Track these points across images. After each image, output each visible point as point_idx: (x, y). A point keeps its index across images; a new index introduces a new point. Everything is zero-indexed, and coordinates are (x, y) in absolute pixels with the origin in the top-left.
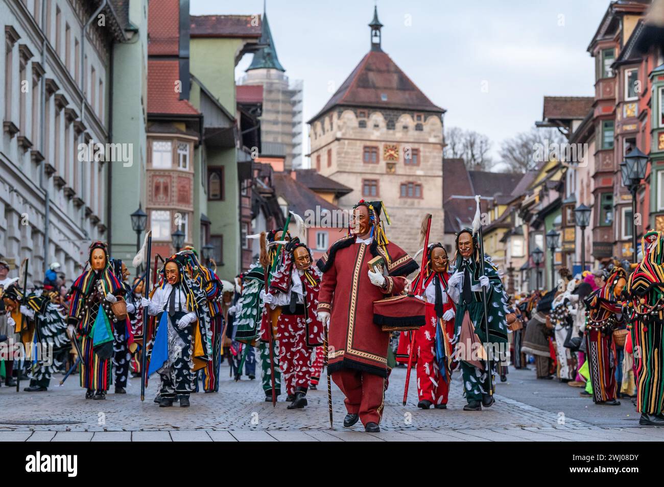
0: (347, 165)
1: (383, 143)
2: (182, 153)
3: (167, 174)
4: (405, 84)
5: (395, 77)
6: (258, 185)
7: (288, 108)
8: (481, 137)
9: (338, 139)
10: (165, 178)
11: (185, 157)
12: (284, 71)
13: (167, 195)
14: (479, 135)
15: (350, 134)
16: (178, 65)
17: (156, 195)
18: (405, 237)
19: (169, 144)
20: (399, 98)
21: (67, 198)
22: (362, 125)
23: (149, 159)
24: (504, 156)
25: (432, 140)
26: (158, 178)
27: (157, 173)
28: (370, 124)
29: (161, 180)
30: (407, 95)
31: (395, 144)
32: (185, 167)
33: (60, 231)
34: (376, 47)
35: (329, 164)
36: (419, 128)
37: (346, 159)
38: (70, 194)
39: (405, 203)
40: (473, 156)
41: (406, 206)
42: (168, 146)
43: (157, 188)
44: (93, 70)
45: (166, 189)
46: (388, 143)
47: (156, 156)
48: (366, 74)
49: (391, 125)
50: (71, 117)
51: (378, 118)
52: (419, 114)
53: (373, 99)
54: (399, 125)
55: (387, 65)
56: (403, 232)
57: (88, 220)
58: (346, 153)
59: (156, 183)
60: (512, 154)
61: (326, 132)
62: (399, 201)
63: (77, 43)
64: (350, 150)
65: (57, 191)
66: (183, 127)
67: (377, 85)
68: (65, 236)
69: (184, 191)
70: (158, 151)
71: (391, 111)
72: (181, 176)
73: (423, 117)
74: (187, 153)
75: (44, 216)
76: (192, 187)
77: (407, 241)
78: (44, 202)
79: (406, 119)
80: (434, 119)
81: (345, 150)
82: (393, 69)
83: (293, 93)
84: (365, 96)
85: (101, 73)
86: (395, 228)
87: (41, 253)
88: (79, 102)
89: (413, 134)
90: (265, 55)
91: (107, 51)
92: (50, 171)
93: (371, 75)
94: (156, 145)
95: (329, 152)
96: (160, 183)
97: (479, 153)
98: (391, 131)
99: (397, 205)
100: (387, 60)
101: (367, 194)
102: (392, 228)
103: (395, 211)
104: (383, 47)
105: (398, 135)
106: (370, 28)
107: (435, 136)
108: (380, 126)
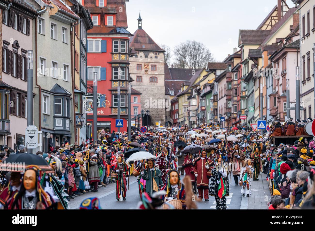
1: (144, 63)
4: (151, 41)
5: (147, 39)
14: (166, 46)
15: (132, 60)
20: (149, 47)
22: (136, 56)
25: (161, 62)
28: (139, 56)
30: (152, 45)
31: (148, 63)
34: (140, 28)
36: (156, 57)
39: (152, 84)
46: (145, 63)
48: (137, 38)
49: (146, 56)
51: (142, 54)
53: (140, 47)
54: (149, 56)
55: (144, 34)
56: (151, 94)
60: (178, 51)
62: (149, 83)
64: (132, 66)
67: (141, 42)
71: (147, 52)
73: (157, 53)
79: (152, 54)
80: (161, 54)
82: (146, 36)
84: (137, 46)
89: (154, 60)
93: (139, 39)
98: (146, 59)
99: (148, 85)
100: (144, 32)
101: (138, 81)
102: (147, 93)
103: (148, 87)
104: (142, 28)
105: (149, 60)
106: (138, 21)
107: (162, 60)
108: (143, 57)
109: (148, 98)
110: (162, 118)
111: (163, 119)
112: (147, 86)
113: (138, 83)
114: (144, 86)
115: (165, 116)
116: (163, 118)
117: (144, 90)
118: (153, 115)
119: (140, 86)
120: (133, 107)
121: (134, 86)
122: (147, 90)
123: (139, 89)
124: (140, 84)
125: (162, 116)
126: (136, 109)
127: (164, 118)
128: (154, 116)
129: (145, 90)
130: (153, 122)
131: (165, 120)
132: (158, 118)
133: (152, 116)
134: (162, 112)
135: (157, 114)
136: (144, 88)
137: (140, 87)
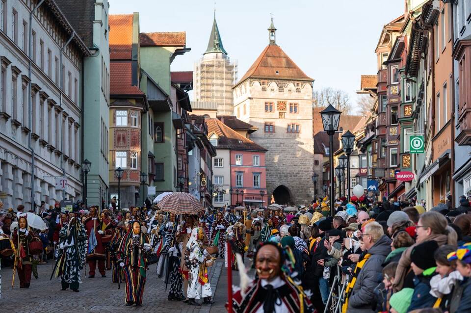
0: (255, 114)
1: (277, 100)
2: (133, 117)
3: (124, 129)
4: (290, 64)
5: (284, 60)
6: (195, 129)
7: (229, 76)
8: (344, 93)
9: (250, 98)
10: (124, 132)
11: (135, 119)
12: (226, 54)
13: (125, 143)
15: (257, 95)
16: (131, 65)
17: (118, 142)
18: (290, 156)
19: (126, 112)
20: (287, 73)
21: (50, 151)
22: (264, 89)
23: (114, 121)
24: (359, 103)
25: (306, 98)
26: (119, 132)
27: (118, 130)
28: (269, 89)
29: (121, 133)
30: (291, 71)
31: (283, 100)
32: (135, 125)
33: (44, 171)
34: (273, 43)
35: (245, 113)
36: (298, 91)
37: (255, 110)
38: (51, 149)
39: (291, 136)
40: (339, 103)
41: (291, 138)
42: (125, 113)
43: (119, 138)
44: (70, 74)
45: (124, 138)
46: (280, 100)
47: (118, 120)
48: (267, 59)
49: (281, 89)
50: (52, 103)
51: (274, 84)
52: (298, 82)
53: (271, 74)
54: (286, 90)
55: (279, 53)
56: (289, 153)
57: (67, 162)
58: (254, 106)
59: (118, 135)
61: (243, 94)
62: (286, 134)
63: (56, 59)
64: (256, 105)
65: (42, 148)
66: (134, 102)
67: (273, 65)
68: (48, 173)
69: (134, 139)
70: (119, 116)
71: (281, 80)
72: (133, 131)
73: (300, 85)
74: (137, 117)
75: (32, 164)
76: (140, 137)
77: (292, 158)
78: (31, 156)
79: (291, 86)
80: (308, 85)
81: (254, 104)
82: (282, 55)
83: (232, 67)
84: (265, 72)
85: (76, 74)
86: (285, 151)
87: (30, 186)
88: (59, 94)
89: (295, 95)
90: (215, 44)
91: (80, 61)
92: (35, 137)
93: (270, 60)
94: (118, 113)
95: (245, 106)
96: (120, 135)
97: (343, 102)
98: (282, 93)
99: (286, 137)
100: (279, 50)
101: (267, 130)
102: (283, 151)
103: (284, 141)
104: (276, 43)
105: (285, 95)
106: (268, 32)
107: (308, 96)
108: (275, 90)
109: (284, 158)
110: (308, 193)
111: (310, 194)
112: (283, 139)
113: (268, 135)
114: (277, 138)
115: (313, 189)
116: (310, 192)
117: (277, 146)
118: (293, 187)
119: (272, 138)
120: (252, 174)
121: (261, 138)
122: (282, 145)
123: (270, 143)
124: (271, 136)
125: (309, 190)
126: (257, 177)
127: (313, 192)
128: (294, 190)
129: (280, 146)
130: (293, 199)
131: (313, 196)
132: (302, 192)
133: (292, 189)
134: (308, 182)
135: (299, 185)
136: (278, 142)
137: (270, 141)
